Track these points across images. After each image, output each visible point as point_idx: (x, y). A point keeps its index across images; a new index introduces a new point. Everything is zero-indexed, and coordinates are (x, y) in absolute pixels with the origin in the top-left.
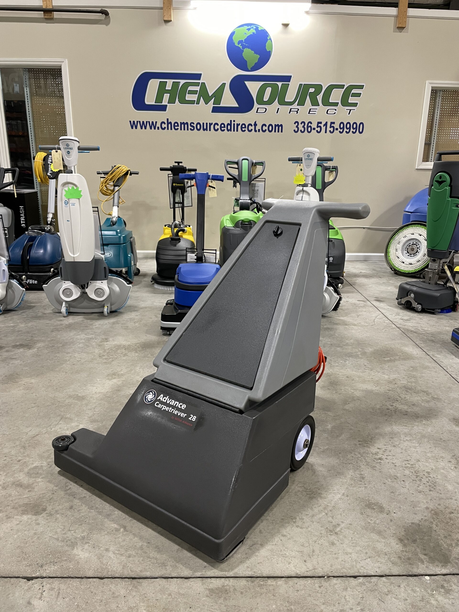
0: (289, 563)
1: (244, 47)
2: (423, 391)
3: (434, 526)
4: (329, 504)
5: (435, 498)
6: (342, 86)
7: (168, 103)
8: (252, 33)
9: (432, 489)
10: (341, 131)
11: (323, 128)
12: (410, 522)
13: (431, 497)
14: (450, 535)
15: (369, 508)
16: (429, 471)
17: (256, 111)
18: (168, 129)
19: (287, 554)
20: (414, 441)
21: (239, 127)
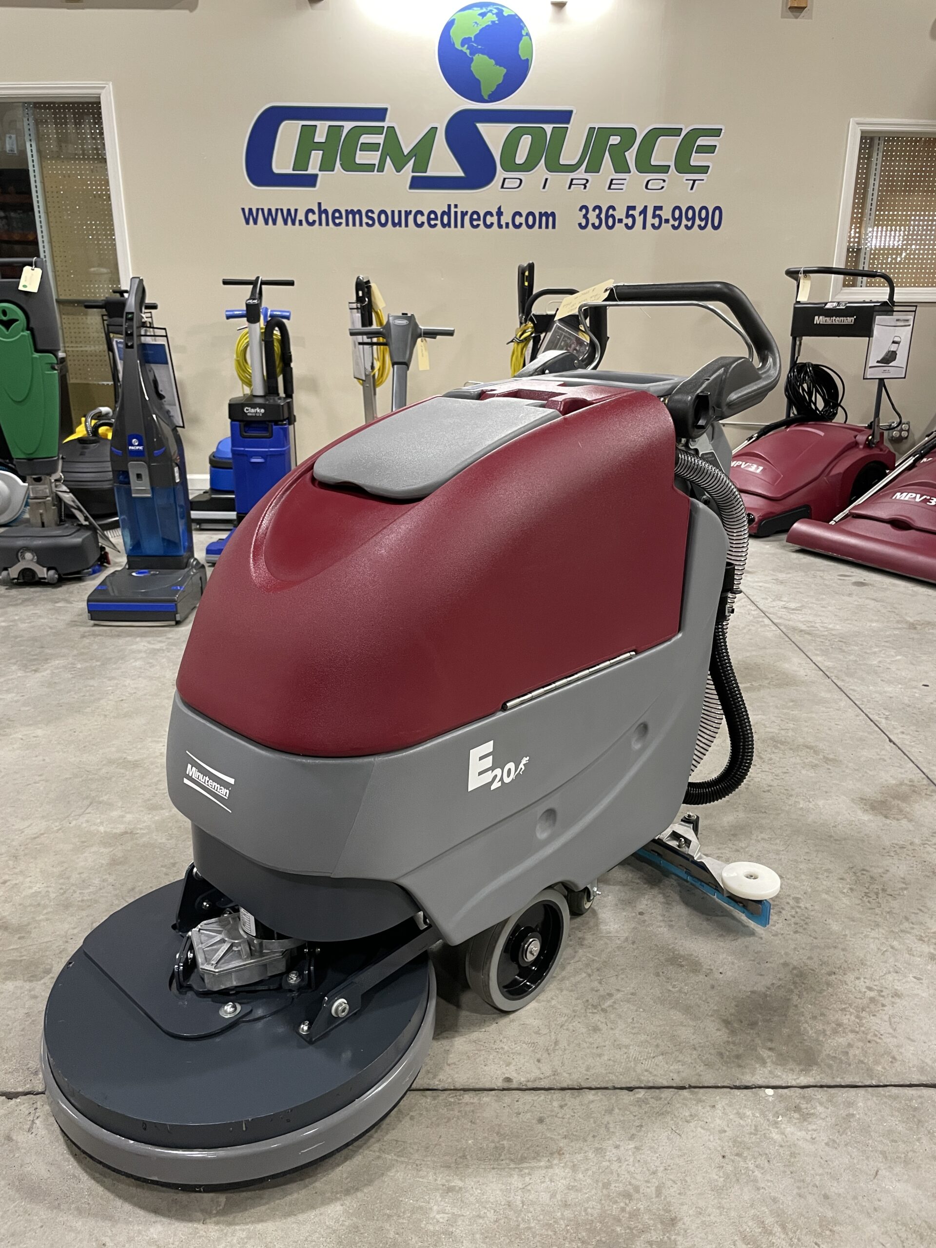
0: (508, 1064)
1: (473, 53)
2: (807, 747)
3: (795, 998)
4: (596, 958)
5: (804, 946)
6: (676, 132)
7: (320, 170)
8: (490, 23)
9: (801, 930)
10: (676, 224)
11: (639, 220)
12: (749, 989)
13: (796, 944)
14: (822, 1014)
15: (672, 964)
16: (798, 896)
17: (500, 184)
18: (320, 224)
19: (506, 1048)
20: (778, 841)
21: (467, 219)
